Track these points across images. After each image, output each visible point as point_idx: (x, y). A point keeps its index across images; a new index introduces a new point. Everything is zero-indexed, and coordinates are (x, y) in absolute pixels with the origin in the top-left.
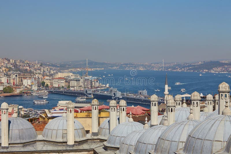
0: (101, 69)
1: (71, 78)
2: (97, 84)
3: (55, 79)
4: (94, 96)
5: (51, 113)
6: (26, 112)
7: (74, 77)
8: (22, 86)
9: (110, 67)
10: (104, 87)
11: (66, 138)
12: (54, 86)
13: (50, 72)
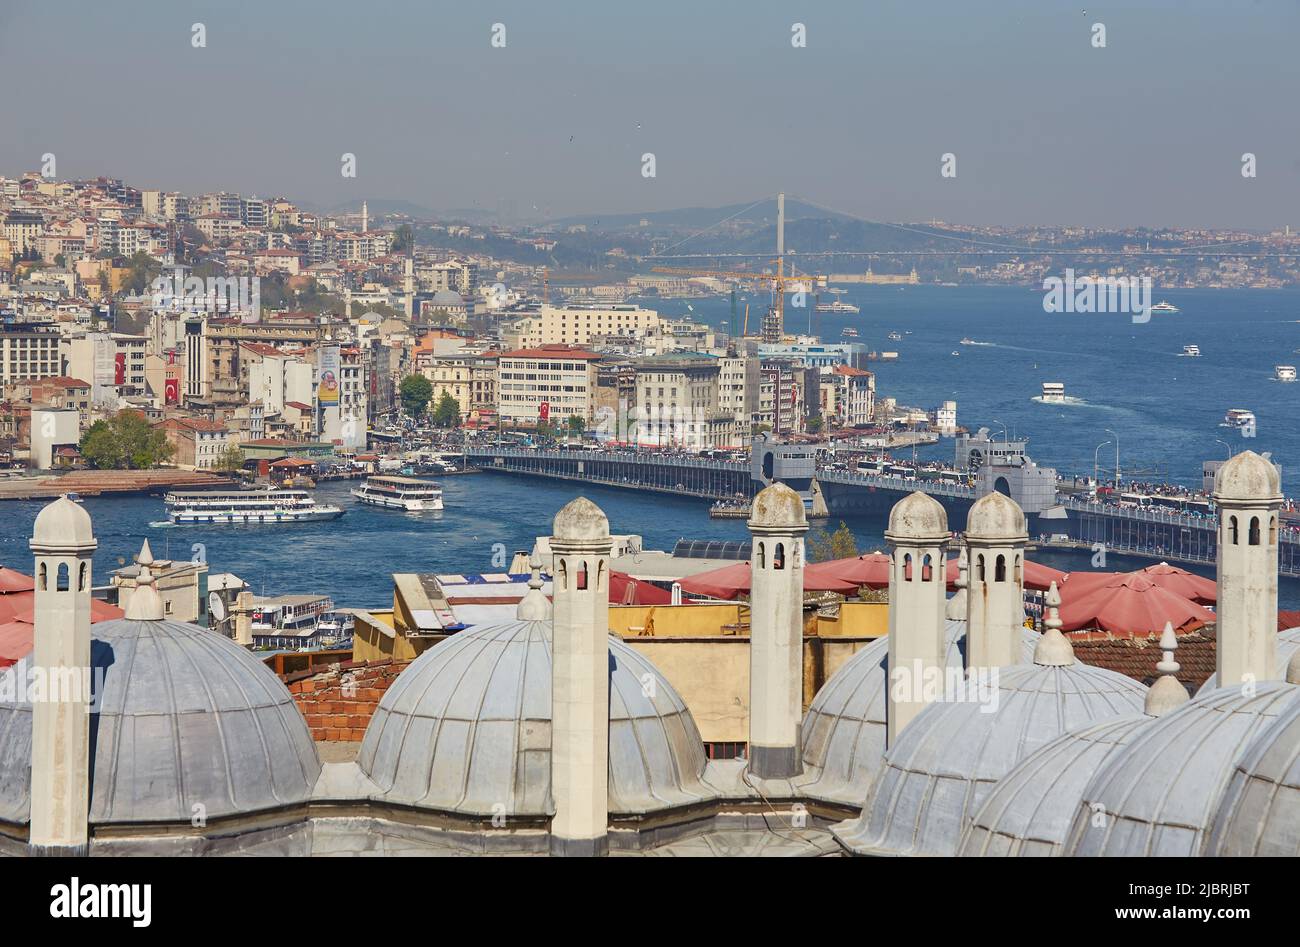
0: (898, 280)
1: (649, 352)
2: (861, 406)
3: (509, 354)
4: (828, 500)
5: (442, 603)
6: (267, 626)
7: (670, 343)
8: (241, 413)
9: (971, 260)
10: (920, 427)
11: (545, 784)
12: (502, 411)
13: (470, 301)
